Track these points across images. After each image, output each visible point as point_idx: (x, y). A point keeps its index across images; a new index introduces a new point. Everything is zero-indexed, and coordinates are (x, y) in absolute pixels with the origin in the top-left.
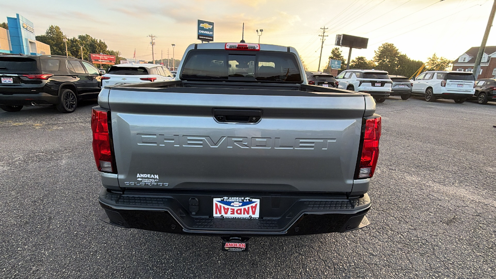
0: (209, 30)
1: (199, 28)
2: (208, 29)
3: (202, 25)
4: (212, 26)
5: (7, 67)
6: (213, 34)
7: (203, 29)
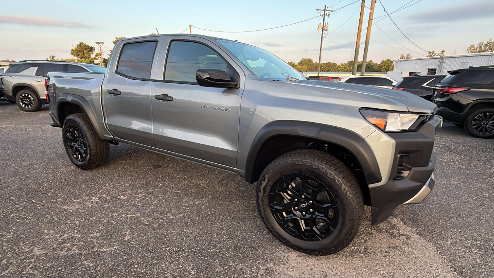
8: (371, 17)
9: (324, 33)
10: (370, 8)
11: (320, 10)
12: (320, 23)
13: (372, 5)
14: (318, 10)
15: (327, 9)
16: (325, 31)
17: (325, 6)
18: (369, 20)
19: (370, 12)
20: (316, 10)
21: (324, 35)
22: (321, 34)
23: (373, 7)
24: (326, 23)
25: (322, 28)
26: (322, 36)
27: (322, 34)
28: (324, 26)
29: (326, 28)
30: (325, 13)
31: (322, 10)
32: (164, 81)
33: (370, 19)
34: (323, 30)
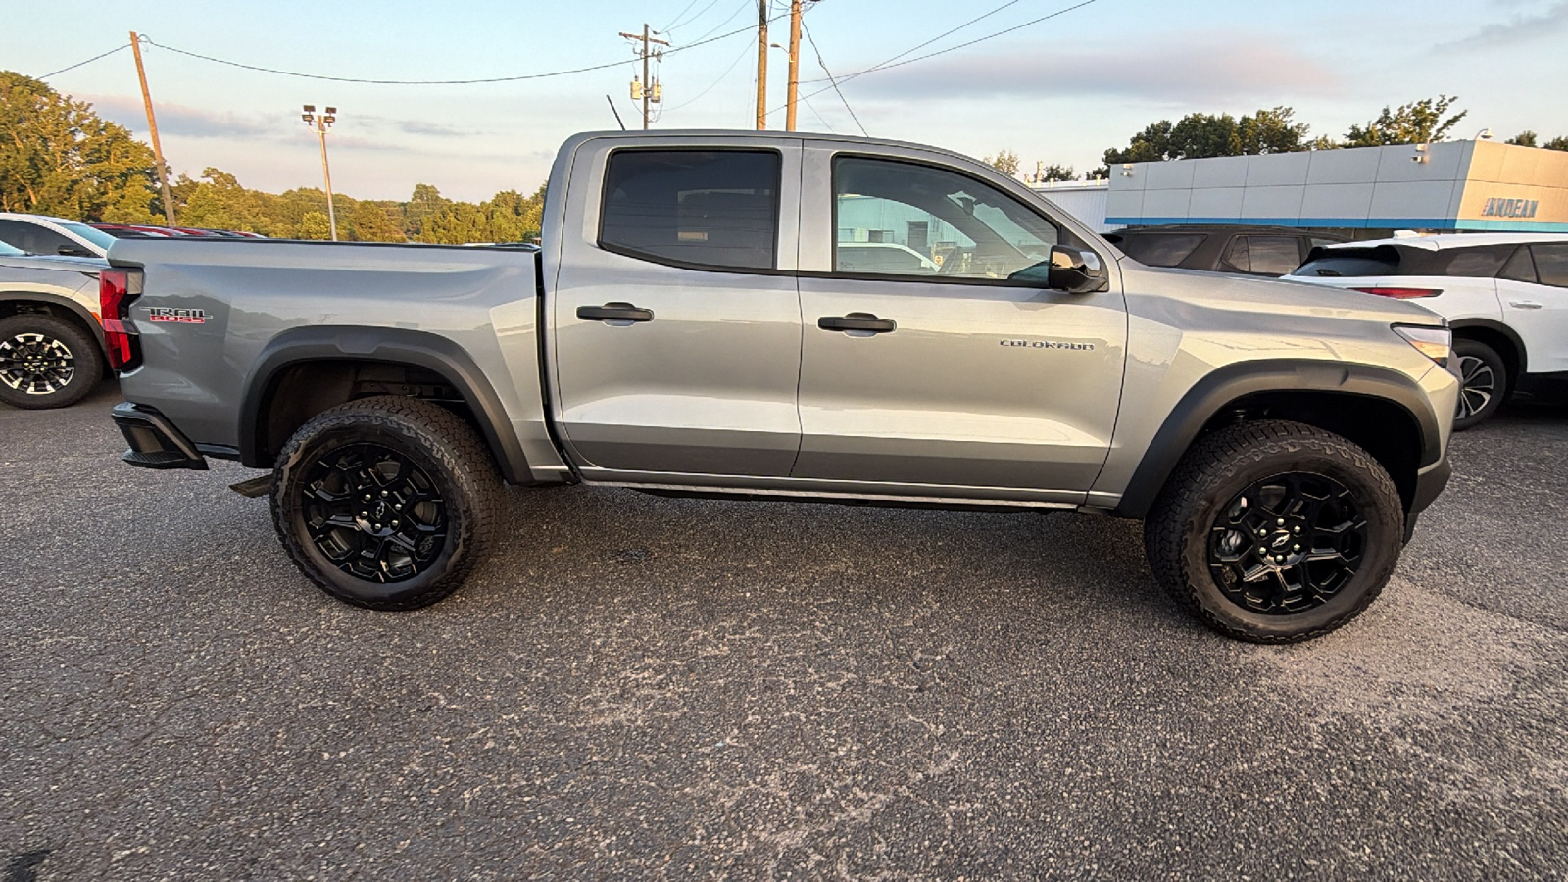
8: (794, 76)
9: (649, 108)
10: (788, 50)
11: (631, 36)
12: (636, 77)
13: (792, 43)
14: (626, 36)
15: (651, 35)
16: (652, 101)
17: (646, 26)
18: (789, 84)
19: (790, 63)
20: (621, 34)
21: (650, 116)
22: (642, 110)
23: (795, 50)
24: (653, 78)
25: (642, 91)
26: (646, 118)
27: (646, 111)
28: (649, 86)
29: (656, 94)
30: (648, 47)
31: (637, 37)
32: (834, 275)
33: (792, 83)
34: (646, 99)
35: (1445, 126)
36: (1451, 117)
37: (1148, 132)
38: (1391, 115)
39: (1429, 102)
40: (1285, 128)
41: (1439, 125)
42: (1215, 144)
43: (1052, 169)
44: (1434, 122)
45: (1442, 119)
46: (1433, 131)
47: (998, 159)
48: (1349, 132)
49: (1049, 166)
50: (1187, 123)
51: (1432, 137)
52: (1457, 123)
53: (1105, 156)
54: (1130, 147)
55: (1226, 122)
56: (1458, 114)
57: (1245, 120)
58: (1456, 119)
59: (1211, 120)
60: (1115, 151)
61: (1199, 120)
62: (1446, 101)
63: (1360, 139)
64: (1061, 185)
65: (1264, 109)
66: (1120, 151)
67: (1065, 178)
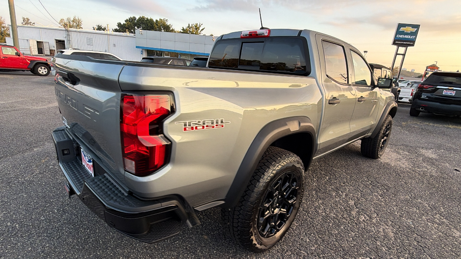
0: (412, 34)
1: (398, 32)
2: (410, 32)
3: (402, 29)
4: (416, 29)
5: (198, 64)
6: (416, 38)
7: (403, 33)
35: (201, 31)
36: (202, 29)
37: (130, 19)
38: (190, 26)
39: (197, 24)
40: (167, 25)
41: (200, 30)
42: (150, 26)
43: (99, 26)
44: (199, 29)
45: (201, 28)
46: (199, 31)
47: (74, 19)
48: (182, 29)
49: (98, 25)
50: (140, 18)
51: (199, 33)
52: (203, 30)
53: (117, 25)
54: (125, 23)
55: (151, 20)
56: (203, 28)
57: (157, 21)
58: (203, 29)
59: (147, 19)
60: (120, 23)
61: (144, 18)
62: (201, 25)
63: (185, 31)
64: (102, 32)
65: (161, 19)
66: (122, 24)
67: (104, 29)
